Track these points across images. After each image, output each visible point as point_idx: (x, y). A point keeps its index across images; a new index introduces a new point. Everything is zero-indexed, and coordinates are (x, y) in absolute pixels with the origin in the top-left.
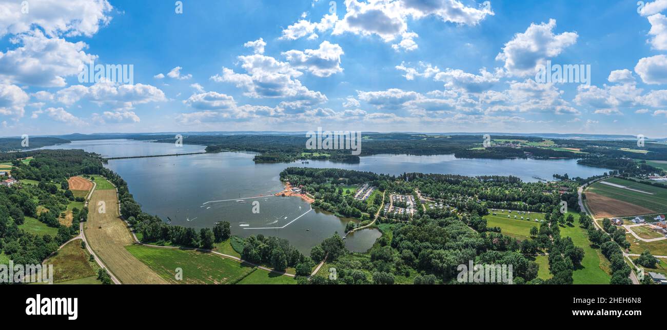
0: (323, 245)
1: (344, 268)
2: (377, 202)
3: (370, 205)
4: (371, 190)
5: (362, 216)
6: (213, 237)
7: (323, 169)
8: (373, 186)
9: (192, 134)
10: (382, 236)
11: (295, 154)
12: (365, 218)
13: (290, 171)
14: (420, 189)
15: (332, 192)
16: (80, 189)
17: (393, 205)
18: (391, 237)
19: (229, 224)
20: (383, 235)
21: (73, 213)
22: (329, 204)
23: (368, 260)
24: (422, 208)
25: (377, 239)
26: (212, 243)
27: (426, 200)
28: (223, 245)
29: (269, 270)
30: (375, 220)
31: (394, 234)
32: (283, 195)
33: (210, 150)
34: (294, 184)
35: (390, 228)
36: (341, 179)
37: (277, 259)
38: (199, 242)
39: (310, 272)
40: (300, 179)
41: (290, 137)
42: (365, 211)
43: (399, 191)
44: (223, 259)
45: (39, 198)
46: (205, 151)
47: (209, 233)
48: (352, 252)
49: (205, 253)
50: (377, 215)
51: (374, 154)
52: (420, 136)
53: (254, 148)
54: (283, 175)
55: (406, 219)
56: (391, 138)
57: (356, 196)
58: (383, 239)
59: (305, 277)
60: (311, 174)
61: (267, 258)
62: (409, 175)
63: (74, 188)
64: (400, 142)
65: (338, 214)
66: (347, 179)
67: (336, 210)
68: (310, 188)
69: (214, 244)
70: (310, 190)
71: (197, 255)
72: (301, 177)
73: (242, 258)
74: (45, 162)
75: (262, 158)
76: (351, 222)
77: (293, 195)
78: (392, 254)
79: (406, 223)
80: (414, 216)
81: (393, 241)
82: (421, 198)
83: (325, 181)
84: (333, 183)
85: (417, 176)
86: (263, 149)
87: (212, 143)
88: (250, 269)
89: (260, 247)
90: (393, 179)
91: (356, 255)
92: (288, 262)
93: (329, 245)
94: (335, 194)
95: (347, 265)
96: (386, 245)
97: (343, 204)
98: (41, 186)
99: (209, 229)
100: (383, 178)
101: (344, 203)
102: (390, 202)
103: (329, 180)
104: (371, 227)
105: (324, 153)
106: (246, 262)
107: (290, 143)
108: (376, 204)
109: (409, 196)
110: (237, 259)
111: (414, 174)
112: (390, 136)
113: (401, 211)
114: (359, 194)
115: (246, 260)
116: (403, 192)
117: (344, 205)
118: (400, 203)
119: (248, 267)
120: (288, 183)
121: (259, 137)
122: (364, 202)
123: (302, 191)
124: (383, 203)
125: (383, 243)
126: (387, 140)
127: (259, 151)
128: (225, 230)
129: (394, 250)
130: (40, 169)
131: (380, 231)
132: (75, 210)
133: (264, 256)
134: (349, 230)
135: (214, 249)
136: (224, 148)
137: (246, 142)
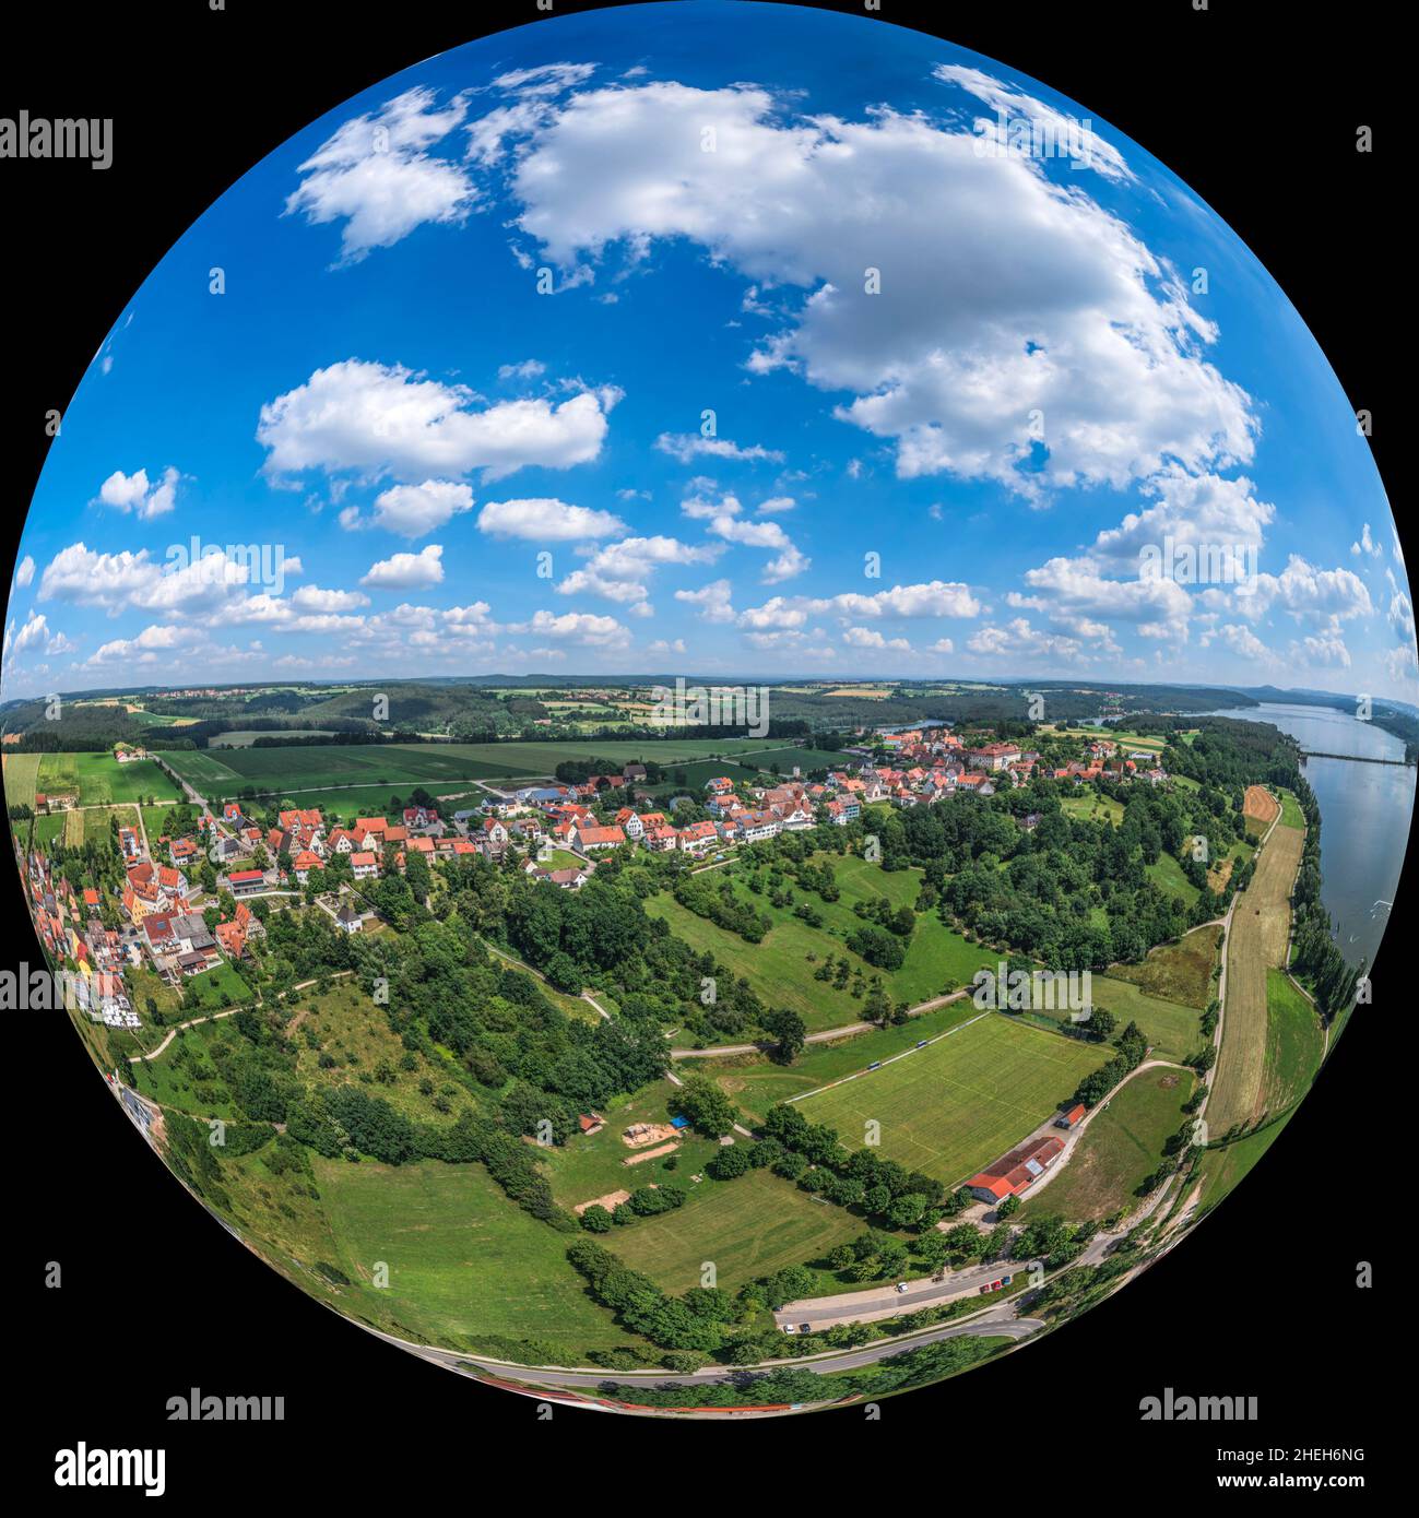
16: (1258, 816)
21: (1234, 868)
45: (1195, 821)
63: (1250, 812)
74: (1216, 744)
98: (1203, 795)
130: (1208, 759)
132: (1238, 861)
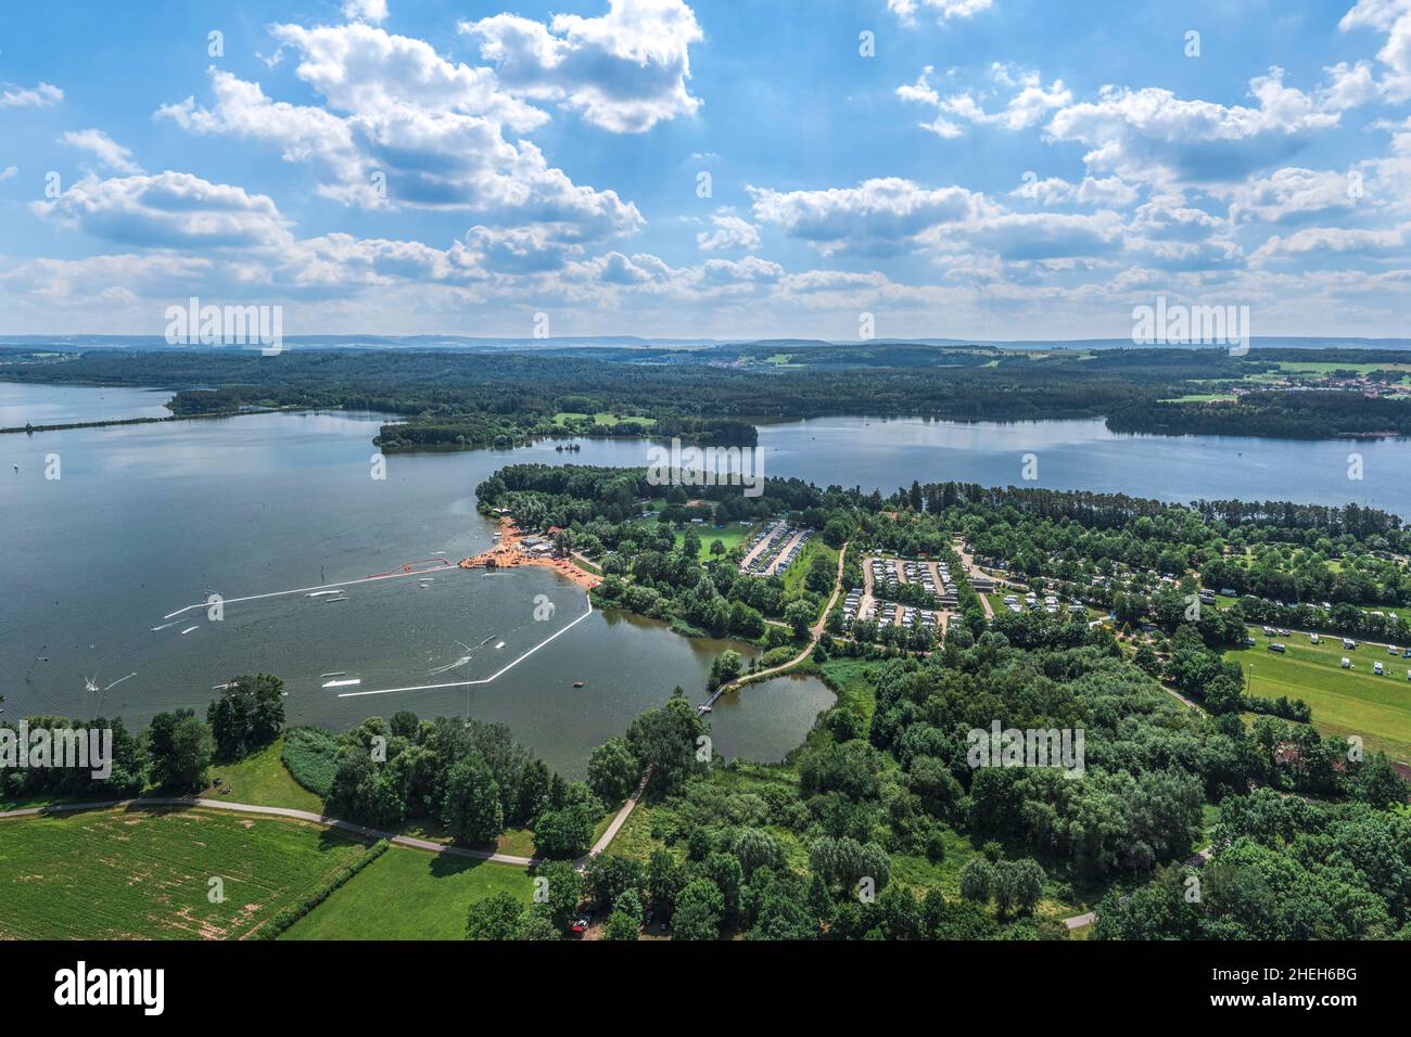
0: (632, 736)
1: (706, 822)
2: (819, 583)
3: (794, 593)
4: (796, 542)
5: (768, 631)
6: (208, 744)
7: (631, 470)
8: (803, 527)
9: (98, 346)
10: (838, 705)
11: (531, 417)
12: (776, 639)
13: (515, 480)
14: (971, 540)
15: (664, 549)
17: (875, 595)
18: (870, 708)
19: (277, 685)
20: (842, 699)
22: (653, 592)
23: (792, 792)
24: (979, 606)
25: (820, 715)
26: (203, 767)
27: (993, 580)
28: (251, 771)
29: (435, 846)
30: (812, 646)
31: (878, 696)
32: (491, 565)
33: (189, 407)
34: (531, 524)
35: (866, 674)
36: (694, 503)
37: (465, 803)
38: (143, 773)
39: (588, 841)
40: (549, 506)
41: (511, 356)
42: (776, 612)
43: (891, 546)
44: (249, 824)
46: (171, 414)
47: (192, 729)
48: (735, 760)
49: (167, 812)
50: (817, 630)
51: (809, 417)
52: (976, 352)
53: (375, 400)
54: (488, 495)
55: (921, 644)
56: (869, 362)
57: (746, 562)
58: (843, 715)
59: (566, 865)
60: (591, 487)
61: (428, 799)
62: (930, 489)
64: (902, 374)
65: (684, 626)
66: (713, 505)
67: (676, 611)
68: (584, 536)
69: (211, 769)
70: (587, 544)
71: (129, 830)
72: (555, 499)
73: (329, 812)
75: (407, 434)
76: (730, 653)
77: (524, 563)
78: (873, 771)
79: (920, 658)
80: (950, 637)
81: (877, 725)
82: (976, 573)
83: (639, 511)
84: (664, 518)
85: (961, 496)
86: (410, 402)
87: (197, 379)
88: (359, 852)
89: (401, 762)
90: (873, 504)
91: (747, 774)
92: (506, 808)
93: (652, 739)
94: (673, 557)
95: (716, 812)
96: (851, 736)
97: (702, 592)
99: (191, 713)
100: (841, 499)
101: (704, 586)
102: (862, 585)
103: (650, 508)
104: (799, 672)
105: (632, 414)
106: (345, 825)
107: (510, 379)
108: (813, 590)
109: (932, 566)
110: (308, 816)
111: (950, 489)
112: (865, 355)
113: (903, 615)
114: (754, 554)
115: (344, 818)
116: (910, 552)
117: (705, 595)
118: (900, 587)
119: (353, 843)
120: (508, 520)
121: (393, 359)
122: (774, 582)
123: (559, 547)
124: (839, 586)
125: (841, 730)
126: (853, 367)
127: (396, 410)
128: (263, 710)
129: (884, 757)
131: (831, 685)
133: (416, 792)
134: (724, 681)
135: (213, 790)
136: (254, 399)
137: (343, 376)
